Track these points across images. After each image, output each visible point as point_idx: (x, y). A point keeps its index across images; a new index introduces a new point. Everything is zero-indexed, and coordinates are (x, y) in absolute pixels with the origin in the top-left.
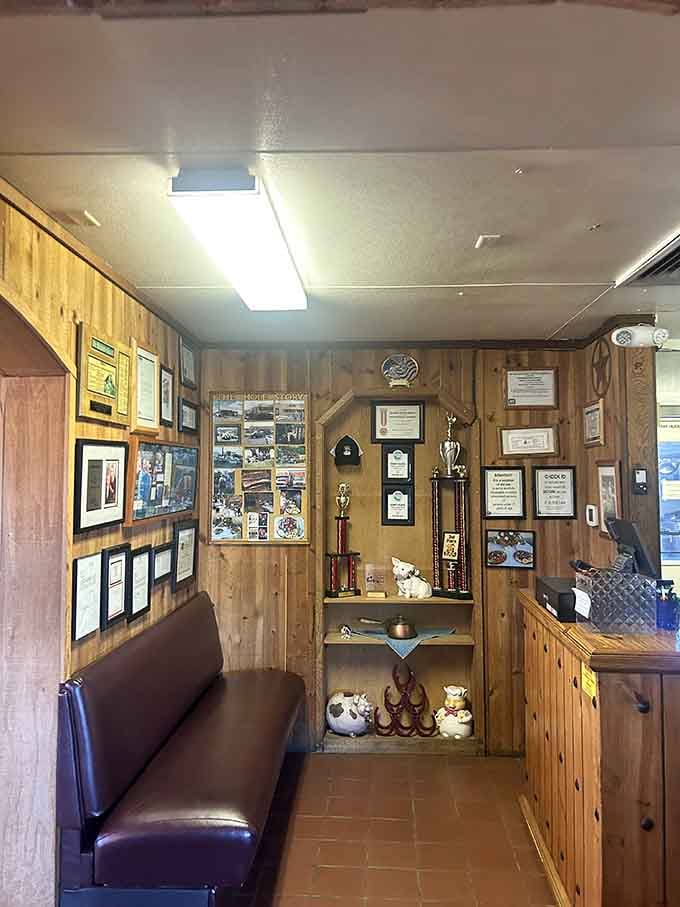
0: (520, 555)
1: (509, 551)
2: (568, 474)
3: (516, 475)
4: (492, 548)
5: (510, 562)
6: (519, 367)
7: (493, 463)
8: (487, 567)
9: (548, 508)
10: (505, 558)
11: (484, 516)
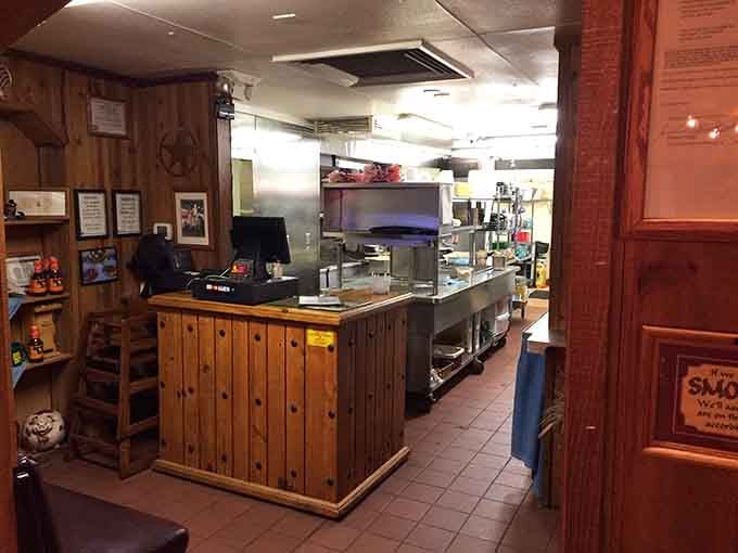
0: (107, 269)
1: (99, 266)
2: (136, 197)
3: (101, 197)
4: (86, 266)
5: (102, 277)
6: (98, 95)
7: (82, 186)
8: (83, 285)
9: (124, 226)
10: (96, 274)
11: (79, 237)
